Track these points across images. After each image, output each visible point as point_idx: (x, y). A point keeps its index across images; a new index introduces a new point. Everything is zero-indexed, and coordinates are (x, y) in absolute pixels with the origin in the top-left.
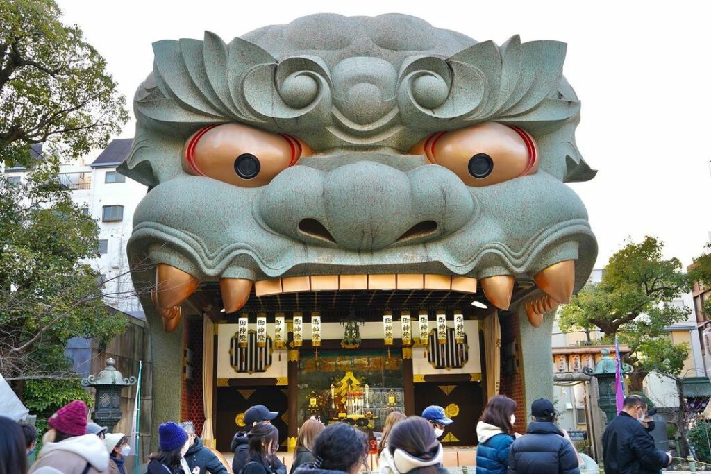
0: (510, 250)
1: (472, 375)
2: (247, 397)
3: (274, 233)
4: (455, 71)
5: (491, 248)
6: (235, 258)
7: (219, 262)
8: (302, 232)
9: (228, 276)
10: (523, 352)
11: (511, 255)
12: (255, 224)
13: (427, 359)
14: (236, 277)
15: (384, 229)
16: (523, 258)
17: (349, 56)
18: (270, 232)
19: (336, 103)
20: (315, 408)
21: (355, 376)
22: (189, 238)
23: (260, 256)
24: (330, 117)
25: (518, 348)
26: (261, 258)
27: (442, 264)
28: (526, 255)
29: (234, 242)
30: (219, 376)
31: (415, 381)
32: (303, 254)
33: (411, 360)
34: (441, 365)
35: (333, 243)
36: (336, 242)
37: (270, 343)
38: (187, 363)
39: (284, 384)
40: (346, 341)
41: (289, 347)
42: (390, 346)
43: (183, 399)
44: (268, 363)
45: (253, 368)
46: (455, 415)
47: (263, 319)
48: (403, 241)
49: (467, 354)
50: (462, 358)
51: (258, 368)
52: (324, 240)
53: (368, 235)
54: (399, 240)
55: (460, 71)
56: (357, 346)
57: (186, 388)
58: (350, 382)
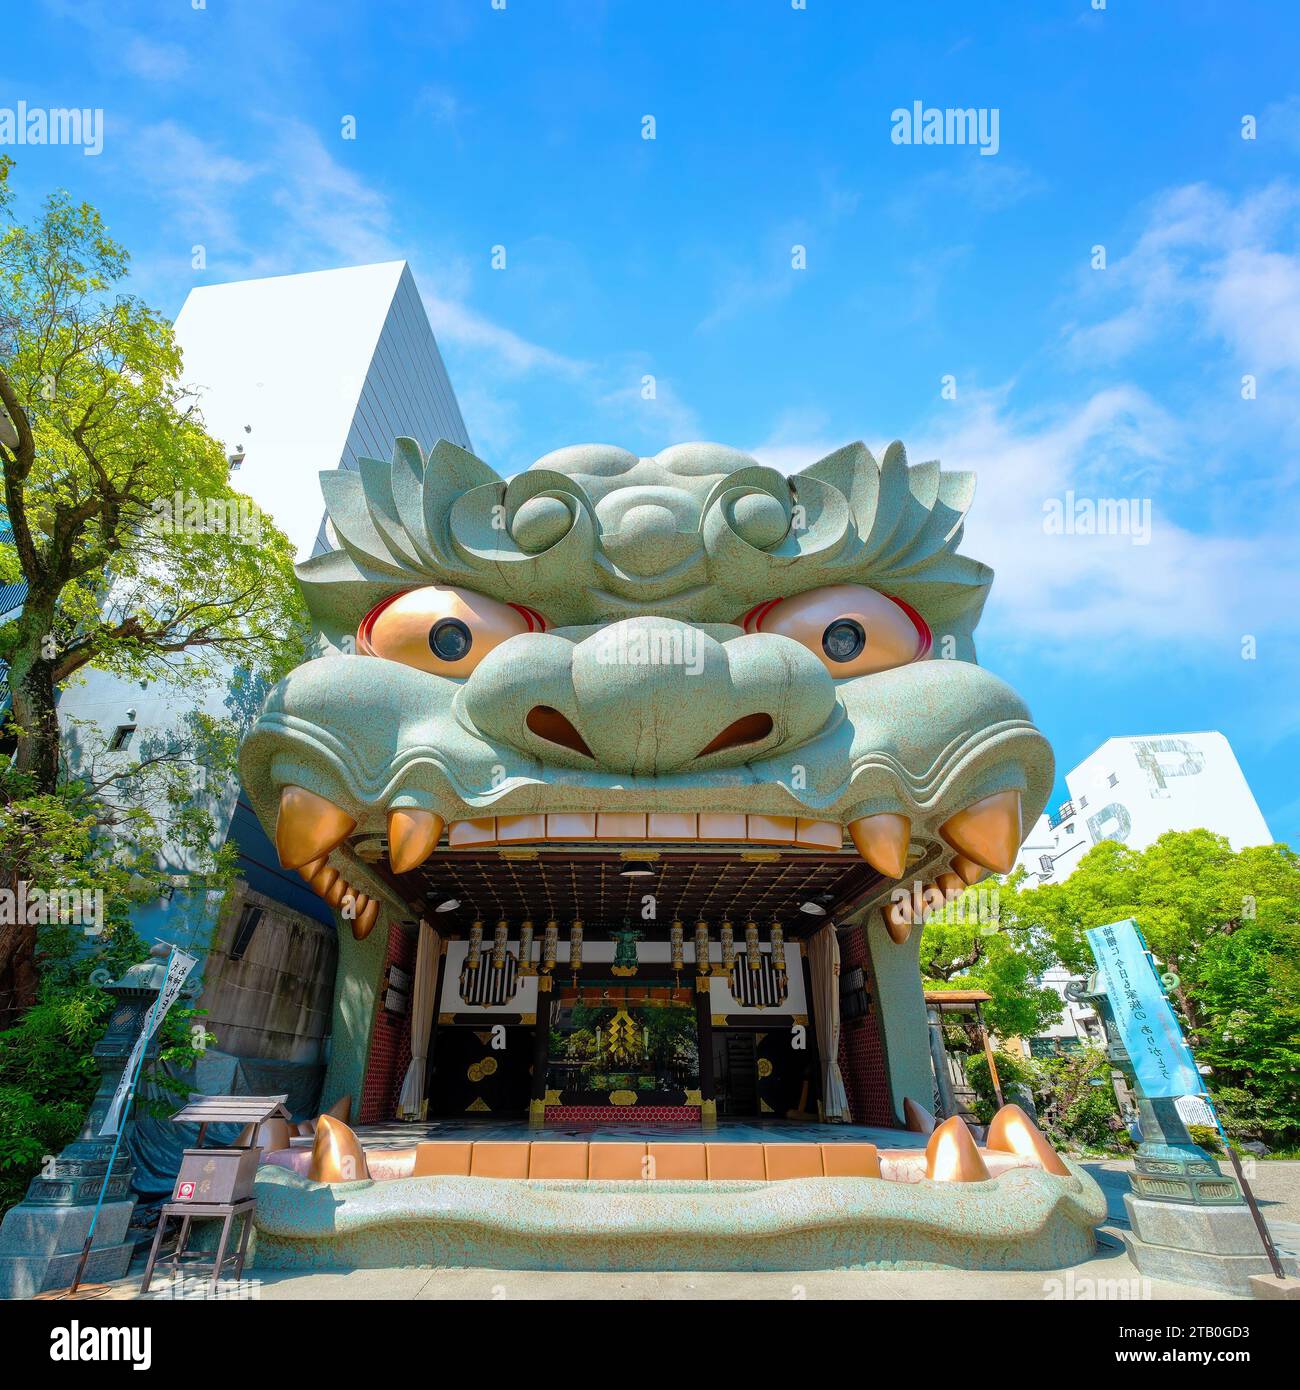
0: (905, 770)
1: (794, 1018)
4: (799, 491)
5: (873, 761)
6: (411, 771)
7: (386, 782)
8: (533, 735)
9: (398, 805)
11: (910, 780)
13: (730, 993)
14: (411, 805)
15: (678, 721)
16: (933, 784)
21: (630, 1015)
24: (590, 567)
25: (869, 976)
26: (457, 774)
27: (782, 790)
28: (939, 778)
29: (412, 747)
30: (443, 1009)
31: (713, 1024)
32: (535, 772)
33: (708, 994)
34: (750, 1002)
35: (587, 758)
36: (592, 756)
37: (515, 965)
38: (391, 987)
39: (530, 1023)
40: (618, 964)
41: (540, 973)
42: (680, 971)
43: (375, 1038)
44: (512, 993)
45: (491, 1000)
46: (767, 1075)
47: (503, 929)
48: (710, 756)
49: (785, 987)
50: (779, 994)
51: (497, 1000)
52: (573, 752)
53: (649, 733)
54: (702, 754)
55: (808, 490)
56: (633, 971)
57: (388, 1024)
58: (623, 1023)
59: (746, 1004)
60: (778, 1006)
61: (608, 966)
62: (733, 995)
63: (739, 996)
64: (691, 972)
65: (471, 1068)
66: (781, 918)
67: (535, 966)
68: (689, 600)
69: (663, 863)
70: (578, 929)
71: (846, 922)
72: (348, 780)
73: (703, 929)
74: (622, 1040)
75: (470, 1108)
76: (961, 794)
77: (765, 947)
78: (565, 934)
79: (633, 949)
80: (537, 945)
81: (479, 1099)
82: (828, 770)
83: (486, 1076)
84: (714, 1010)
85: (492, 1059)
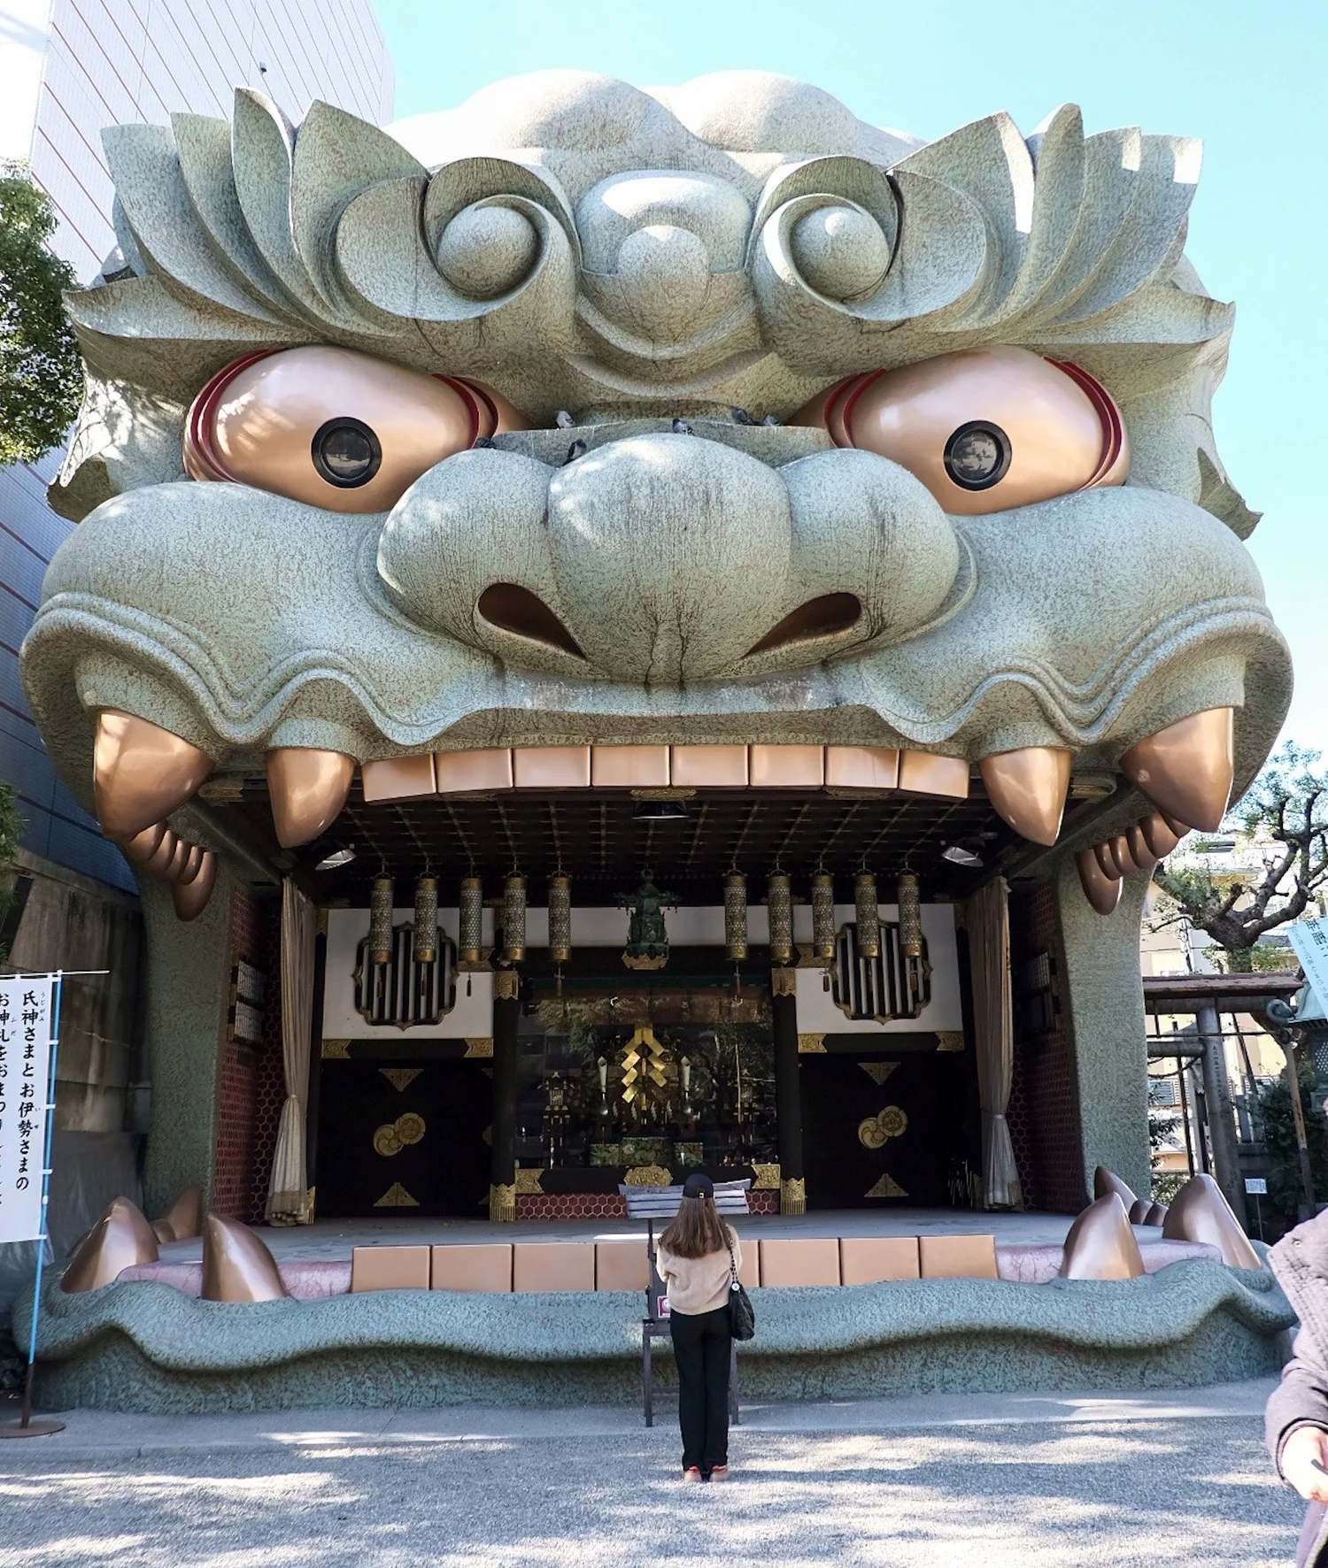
0: (1061, 680)
1: (941, 1037)
2: (401, 1087)
3: (414, 628)
4: (907, 198)
5: (1009, 670)
6: (301, 690)
7: (263, 704)
8: (490, 625)
9: (285, 743)
10: (1072, 977)
11: (1066, 694)
12: (363, 607)
13: (830, 993)
14: (306, 745)
15: (713, 612)
16: (1099, 702)
17: (623, 169)
18: (401, 627)
19: (585, 285)
20: (561, 1113)
21: (657, 1036)
22: (175, 634)
23: (370, 688)
24: (570, 322)
25: (1059, 967)
26: (374, 693)
27: (875, 714)
28: (1107, 693)
29: (301, 650)
30: (329, 1032)
31: (801, 1049)
32: (494, 684)
33: (792, 998)
34: (864, 1010)
35: (575, 658)
36: (582, 656)
37: (452, 955)
38: (241, 999)
39: (483, 1055)
40: (633, 948)
41: (496, 967)
42: (742, 962)
43: (224, 1087)
44: (447, 1002)
45: (411, 1015)
46: (897, 1134)
47: (429, 890)
48: (768, 654)
49: (927, 984)
50: (915, 994)
51: (423, 1014)
52: (551, 649)
53: (670, 630)
54: (755, 650)
55: (921, 196)
56: (661, 962)
57: (239, 1062)
58: (644, 1051)
59: (857, 1016)
60: (913, 1016)
61: (616, 951)
62: (836, 999)
63: (847, 1001)
64: (762, 962)
65: (378, 1134)
66: (916, 867)
67: (487, 954)
68: (732, 383)
69: (700, 804)
70: (562, 889)
71: (1022, 873)
72: (207, 705)
73: (781, 886)
74: (644, 1083)
75: (383, 1202)
76: (1145, 715)
77: (889, 912)
78: (538, 896)
79: (660, 925)
80: (488, 913)
81: (397, 1186)
82: (943, 683)
83: (406, 1146)
84: (804, 1026)
85: (415, 1116)
